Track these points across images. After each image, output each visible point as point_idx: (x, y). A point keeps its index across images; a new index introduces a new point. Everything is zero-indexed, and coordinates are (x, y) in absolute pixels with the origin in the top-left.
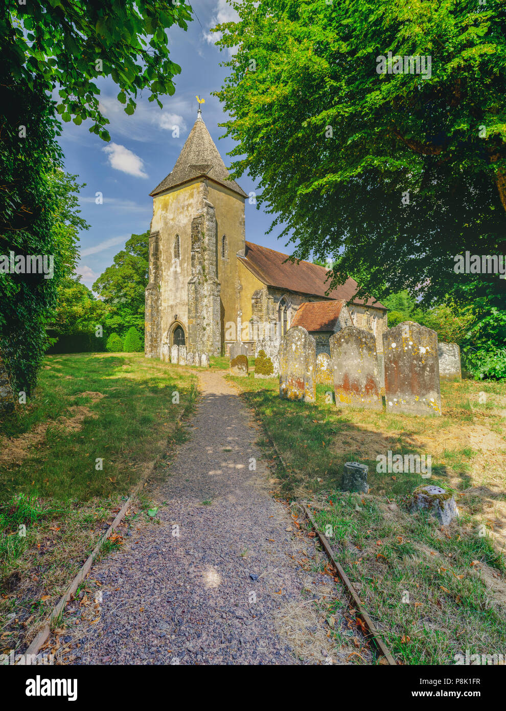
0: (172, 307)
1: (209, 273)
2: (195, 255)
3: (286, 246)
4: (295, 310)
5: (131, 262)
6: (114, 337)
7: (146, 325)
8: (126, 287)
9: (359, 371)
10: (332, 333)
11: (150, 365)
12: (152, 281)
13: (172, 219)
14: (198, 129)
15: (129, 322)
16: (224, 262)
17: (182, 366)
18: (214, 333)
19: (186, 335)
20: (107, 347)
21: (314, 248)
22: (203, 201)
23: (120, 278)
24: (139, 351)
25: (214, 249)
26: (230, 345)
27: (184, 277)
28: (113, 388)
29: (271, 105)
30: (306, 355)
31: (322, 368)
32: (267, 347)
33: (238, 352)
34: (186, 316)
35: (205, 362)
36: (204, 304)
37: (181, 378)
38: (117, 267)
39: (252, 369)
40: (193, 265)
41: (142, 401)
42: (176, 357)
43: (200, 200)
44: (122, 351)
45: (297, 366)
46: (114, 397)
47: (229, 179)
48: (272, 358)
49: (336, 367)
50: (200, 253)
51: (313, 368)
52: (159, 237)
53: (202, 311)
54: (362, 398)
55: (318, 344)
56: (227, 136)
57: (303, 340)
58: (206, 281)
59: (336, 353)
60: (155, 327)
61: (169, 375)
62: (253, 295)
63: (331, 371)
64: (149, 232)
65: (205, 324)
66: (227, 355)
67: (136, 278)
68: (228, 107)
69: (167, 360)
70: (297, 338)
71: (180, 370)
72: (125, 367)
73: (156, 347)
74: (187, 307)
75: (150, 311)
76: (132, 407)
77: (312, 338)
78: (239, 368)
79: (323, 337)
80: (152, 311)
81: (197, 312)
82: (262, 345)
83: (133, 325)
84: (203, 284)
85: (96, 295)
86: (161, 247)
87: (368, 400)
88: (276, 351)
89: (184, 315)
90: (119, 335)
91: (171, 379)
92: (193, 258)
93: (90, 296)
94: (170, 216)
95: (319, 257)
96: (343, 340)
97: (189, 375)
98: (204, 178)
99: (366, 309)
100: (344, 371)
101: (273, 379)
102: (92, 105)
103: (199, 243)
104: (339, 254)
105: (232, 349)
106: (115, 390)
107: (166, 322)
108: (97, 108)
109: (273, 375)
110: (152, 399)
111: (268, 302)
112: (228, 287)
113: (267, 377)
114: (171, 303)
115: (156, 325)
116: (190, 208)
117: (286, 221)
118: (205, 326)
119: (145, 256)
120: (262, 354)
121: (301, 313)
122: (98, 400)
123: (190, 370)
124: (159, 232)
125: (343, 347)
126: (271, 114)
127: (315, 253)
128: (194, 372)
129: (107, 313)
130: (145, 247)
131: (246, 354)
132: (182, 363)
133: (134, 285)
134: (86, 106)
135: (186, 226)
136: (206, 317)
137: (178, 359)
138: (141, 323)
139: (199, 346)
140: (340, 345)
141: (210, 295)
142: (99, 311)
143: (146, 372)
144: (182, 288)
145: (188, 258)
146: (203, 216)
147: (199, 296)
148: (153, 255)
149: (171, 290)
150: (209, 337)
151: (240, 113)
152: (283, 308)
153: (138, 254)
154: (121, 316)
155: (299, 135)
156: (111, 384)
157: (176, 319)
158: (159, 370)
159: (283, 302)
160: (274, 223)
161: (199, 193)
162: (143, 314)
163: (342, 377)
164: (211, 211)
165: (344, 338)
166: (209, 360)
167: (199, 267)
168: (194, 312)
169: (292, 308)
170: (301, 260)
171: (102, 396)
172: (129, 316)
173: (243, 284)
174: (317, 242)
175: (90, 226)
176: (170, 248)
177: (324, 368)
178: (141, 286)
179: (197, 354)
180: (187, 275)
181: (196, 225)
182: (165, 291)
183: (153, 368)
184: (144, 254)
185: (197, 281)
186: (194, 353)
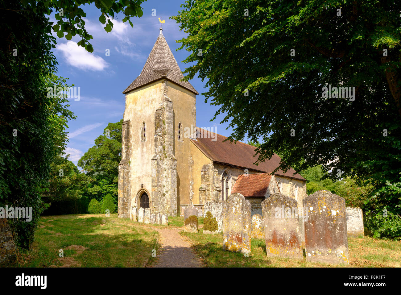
0: (139, 178)
1: (168, 152)
2: (157, 138)
3: (227, 129)
4: (235, 180)
5: (108, 144)
6: (94, 202)
7: (119, 192)
8: (104, 163)
9: (285, 229)
10: (263, 198)
11: (122, 224)
12: (124, 157)
13: (140, 111)
14: (159, 43)
15: (106, 190)
16: (179, 143)
17: (147, 225)
18: (171, 198)
19: (150, 200)
20: (89, 209)
21: (248, 132)
22: (163, 97)
23: (99, 156)
24: (113, 213)
25: (172, 133)
26: (184, 208)
27: (149, 154)
28: (93, 242)
29: (216, 26)
30: (243, 216)
31: (256, 226)
32: (213, 209)
33: (191, 213)
34: (150, 185)
35: (164, 221)
36: (164, 175)
37: (146, 234)
38: (97, 148)
39: (201, 226)
40: (156, 146)
41: (115, 252)
42: (142, 217)
43: (162, 96)
44: (100, 213)
45: (236, 224)
46: (94, 249)
47: (183, 80)
48: (217, 218)
49: (266, 226)
50: (161, 136)
51: (249, 226)
52: (130, 124)
53: (162, 181)
54: (287, 250)
55: (253, 207)
56: (182, 48)
57: (241, 204)
58: (166, 158)
59: (266, 214)
60: (126, 194)
61: (137, 231)
62: (202, 169)
63: (263, 229)
64: (122, 121)
65: (165, 191)
66: (182, 215)
67: (112, 156)
68: (183, 27)
69: (135, 220)
70: (236, 202)
71: (145, 228)
72: (102, 226)
73: (127, 209)
74: (151, 178)
75: (122, 181)
76: (108, 257)
77: (248, 202)
78: (191, 226)
79: (257, 201)
80: (124, 181)
81: (158, 182)
82: (209, 208)
83: (109, 192)
84: (164, 160)
85: (80, 169)
86: (131, 132)
87: (292, 252)
88: (220, 212)
89: (149, 184)
90: (98, 200)
91: (138, 234)
92: (156, 140)
93: (76, 170)
94: (138, 108)
95: (252, 139)
96: (272, 204)
97: (152, 231)
98: (164, 79)
99: (290, 180)
100: (273, 228)
101: (217, 235)
102: (80, 25)
103: (160, 129)
104: (267, 137)
105: (185, 211)
106: (95, 244)
107: (135, 190)
108: (83, 27)
109: (217, 232)
110: (124, 251)
111: (214, 174)
112: (182, 162)
113: (213, 233)
114: (138, 175)
115: (127, 192)
116: (153, 102)
117: (226, 111)
118: (164, 192)
119: (119, 139)
120: (209, 214)
121: (239, 183)
122: (81, 252)
123: (153, 228)
124: (129, 120)
125: (272, 210)
126: (215, 31)
127: (249, 135)
128: (156, 229)
129: (89, 183)
130: (119, 132)
131: (197, 214)
132: (147, 222)
133: (110, 161)
134: (76, 26)
135: (150, 116)
136: (166, 186)
137: (144, 219)
138: (115, 191)
139: (160, 208)
140: (270, 208)
141: (169, 169)
142: (82, 182)
143: (119, 229)
144: (147, 163)
145: (152, 140)
146: (164, 108)
147: (160, 169)
148: (125, 138)
149: (139, 165)
150: (168, 201)
151: (192, 32)
152: (225, 179)
153: (114, 138)
154: (100, 185)
155: (237, 47)
156: (92, 239)
157: (142, 187)
158: (129, 228)
159: (225, 174)
160: (217, 113)
161: (160, 91)
162: (117, 183)
163: (272, 233)
164: (170, 104)
165: (272, 203)
166: (167, 220)
167: (160, 147)
168: (156, 181)
169: (233, 179)
170: (238, 140)
171: (84, 248)
172: (106, 185)
173: (194, 160)
174: (250, 127)
175: (76, 117)
176: (138, 132)
177: (257, 226)
178: (116, 162)
179: (158, 215)
180: (151, 153)
181: (158, 115)
182: (134, 166)
183: (124, 226)
184: (118, 138)
185: (159, 158)
186: (156, 214)
